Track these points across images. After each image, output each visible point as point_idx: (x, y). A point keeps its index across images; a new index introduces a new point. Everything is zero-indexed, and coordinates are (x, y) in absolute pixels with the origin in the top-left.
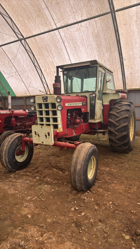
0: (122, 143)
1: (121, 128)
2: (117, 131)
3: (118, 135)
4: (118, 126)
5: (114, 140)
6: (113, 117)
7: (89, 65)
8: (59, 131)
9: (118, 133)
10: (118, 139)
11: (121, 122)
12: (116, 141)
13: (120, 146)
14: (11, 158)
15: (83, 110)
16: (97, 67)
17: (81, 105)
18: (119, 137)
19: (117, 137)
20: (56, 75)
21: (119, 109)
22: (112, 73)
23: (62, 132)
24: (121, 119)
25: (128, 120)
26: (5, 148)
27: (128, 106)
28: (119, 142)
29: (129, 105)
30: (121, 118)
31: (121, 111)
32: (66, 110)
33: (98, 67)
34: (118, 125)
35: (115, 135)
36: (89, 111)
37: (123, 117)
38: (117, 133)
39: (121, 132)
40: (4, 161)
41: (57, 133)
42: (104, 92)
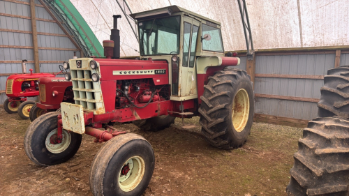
0: (218, 135)
1: (215, 112)
2: (209, 115)
3: (211, 122)
4: (212, 108)
5: (206, 129)
6: (207, 94)
7: (167, 14)
8: (98, 112)
9: (212, 118)
10: (212, 128)
11: (217, 101)
12: (209, 131)
13: (215, 139)
14: (37, 147)
15: (158, 81)
16: (180, 16)
17: (153, 73)
18: (212, 124)
19: (210, 125)
20: (112, 28)
21: (217, 82)
22: (218, 26)
23: (102, 115)
24: (216, 98)
25: (229, 99)
26: (30, 132)
27: (231, 78)
28: (213, 133)
29: (234, 76)
30: (216, 95)
31: (218, 85)
32: (116, 81)
33: (182, 16)
34: (211, 106)
35: (208, 122)
36: (170, 82)
37: (220, 94)
38: (209, 119)
39: (217, 118)
40: (27, 150)
41: (94, 115)
42: (197, 55)
